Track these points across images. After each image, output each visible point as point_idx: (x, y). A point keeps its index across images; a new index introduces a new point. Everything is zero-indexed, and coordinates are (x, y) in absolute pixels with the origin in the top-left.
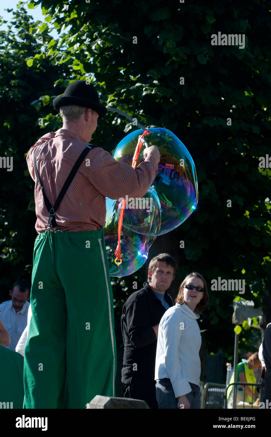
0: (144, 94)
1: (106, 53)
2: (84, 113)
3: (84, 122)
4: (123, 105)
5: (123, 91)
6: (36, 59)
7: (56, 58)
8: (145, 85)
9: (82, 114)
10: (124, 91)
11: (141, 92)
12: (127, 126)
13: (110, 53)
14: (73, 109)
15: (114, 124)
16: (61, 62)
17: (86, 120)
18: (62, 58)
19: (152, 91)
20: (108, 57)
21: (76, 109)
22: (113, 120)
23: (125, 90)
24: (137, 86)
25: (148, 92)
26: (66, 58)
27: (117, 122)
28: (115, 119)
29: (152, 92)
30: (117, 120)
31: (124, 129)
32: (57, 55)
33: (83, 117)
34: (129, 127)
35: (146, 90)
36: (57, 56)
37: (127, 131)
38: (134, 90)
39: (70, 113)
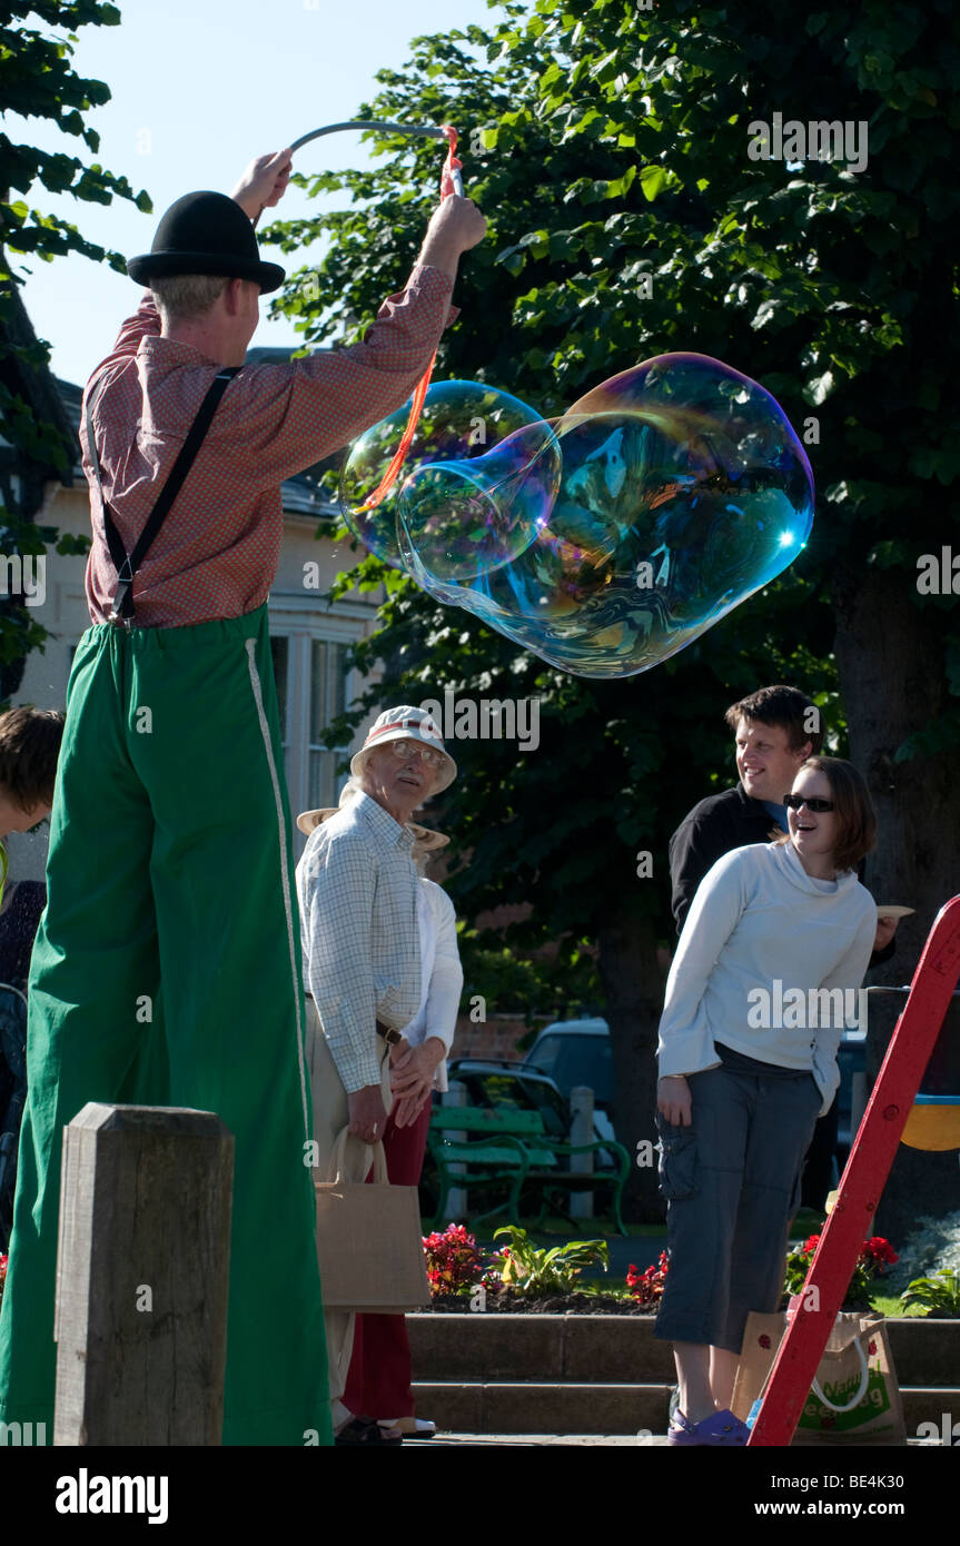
0: (812, 212)
1: (706, 99)
2: (223, 292)
3: (226, 320)
4: (751, 247)
5: (749, 205)
6: (506, 126)
7: (552, 120)
8: (814, 186)
9: (217, 296)
10: (751, 208)
11: (805, 207)
12: (762, 309)
13: (714, 96)
14: (191, 285)
15: (729, 304)
16: (570, 133)
17: (231, 310)
18: (570, 119)
19: (829, 202)
20: (707, 109)
21: (200, 284)
22: (726, 292)
23: (756, 203)
24: (792, 190)
25: (821, 206)
26: (580, 120)
27: (736, 298)
28: (732, 288)
29: (831, 205)
30: (736, 292)
31: (752, 319)
32: (554, 111)
33: (220, 302)
34: (765, 313)
35: (815, 202)
36: (555, 115)
37: (759, 326)
38: (783, 200)
39: (184, 298)
